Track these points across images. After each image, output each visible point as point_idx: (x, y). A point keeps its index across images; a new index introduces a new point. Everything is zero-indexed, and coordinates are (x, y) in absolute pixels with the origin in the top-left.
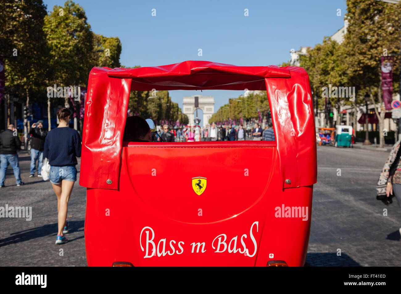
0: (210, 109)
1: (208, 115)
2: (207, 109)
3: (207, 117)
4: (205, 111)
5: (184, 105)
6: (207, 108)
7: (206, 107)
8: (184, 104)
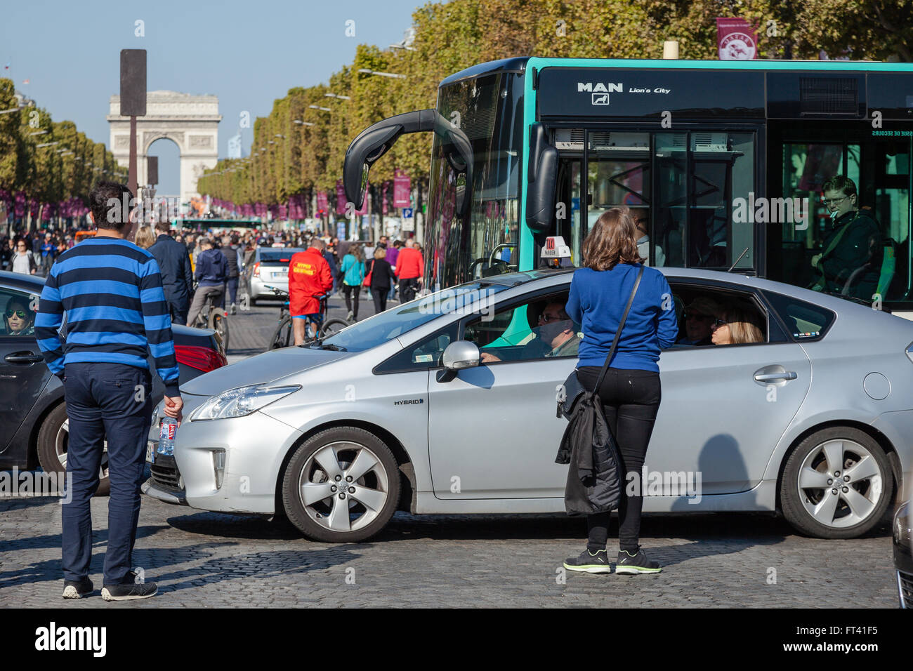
0: (206, 141)
1: (197, 162)
2: (195, 141)
3: (195, 168)
4: (185, 148)
5: (113, 125)
6: (191, 137)
7: (190, 132)
8: (110, 121)
